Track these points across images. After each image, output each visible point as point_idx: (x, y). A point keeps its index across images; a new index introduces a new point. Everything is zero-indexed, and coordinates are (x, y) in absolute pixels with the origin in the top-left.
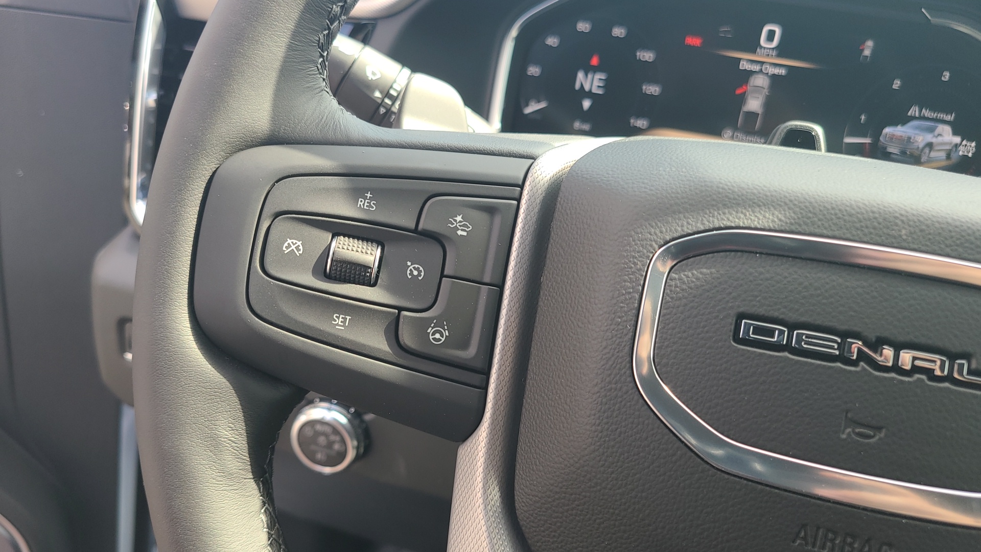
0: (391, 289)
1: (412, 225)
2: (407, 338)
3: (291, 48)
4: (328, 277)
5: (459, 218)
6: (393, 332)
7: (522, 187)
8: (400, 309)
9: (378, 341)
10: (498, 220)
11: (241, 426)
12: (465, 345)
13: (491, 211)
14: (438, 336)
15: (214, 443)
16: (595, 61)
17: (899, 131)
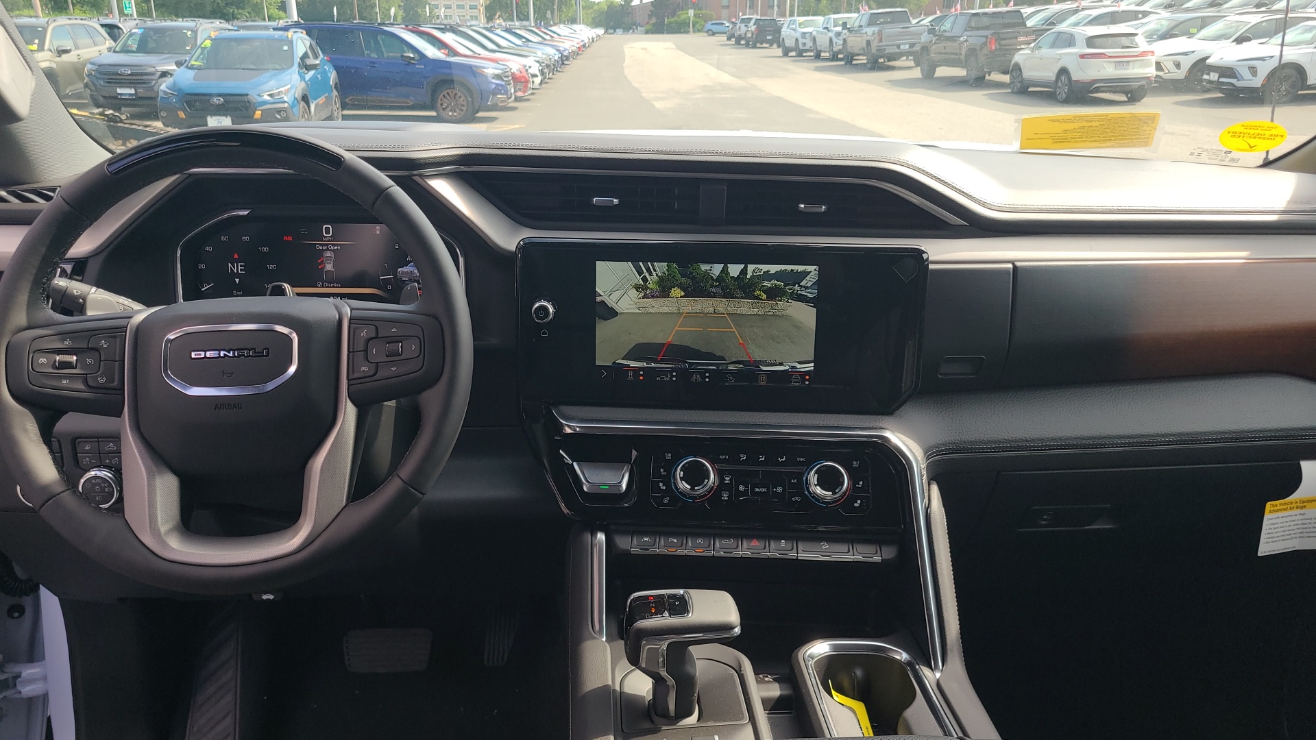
0: (82, 368)
1: (86, 347)
2: (90, 383)
3: (29, 297)
4: (58, 369)
5: (103, 342)
6: (86, 382)
7: (127, 327)
8: (86, 374)
9: (82, 387)
10: (118, 340)
11: (36, 425)
12: (113, 382)
13: (115, 337)
14: (101, 380)
15: (26, 430)
16: (236, 256)
17: (405, 269)
